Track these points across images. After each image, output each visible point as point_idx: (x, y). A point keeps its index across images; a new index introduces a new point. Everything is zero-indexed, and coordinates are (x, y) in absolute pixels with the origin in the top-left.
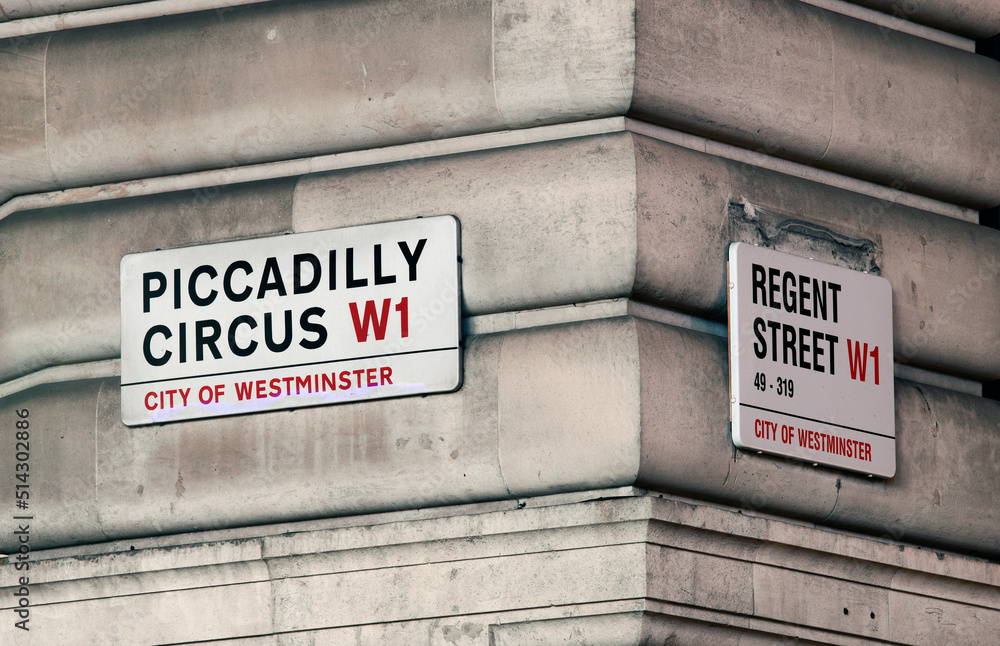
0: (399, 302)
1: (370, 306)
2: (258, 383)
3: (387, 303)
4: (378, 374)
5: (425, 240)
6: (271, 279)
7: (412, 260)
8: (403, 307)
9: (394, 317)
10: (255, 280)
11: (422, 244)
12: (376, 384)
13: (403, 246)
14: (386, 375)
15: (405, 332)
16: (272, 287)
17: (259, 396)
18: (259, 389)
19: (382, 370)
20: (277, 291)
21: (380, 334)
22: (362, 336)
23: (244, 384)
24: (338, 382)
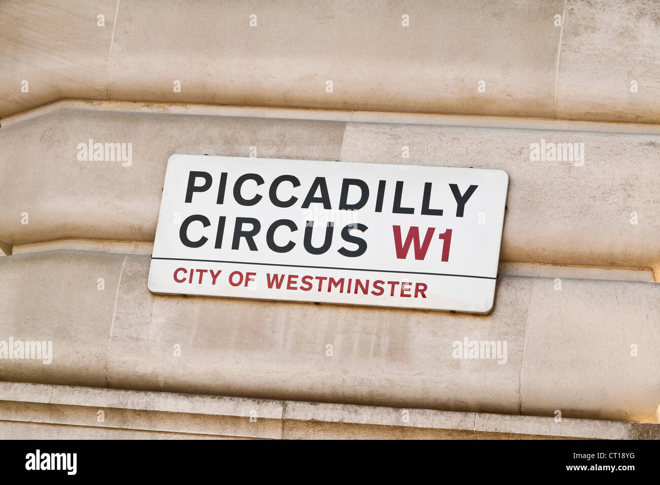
0: (444, 232)
1: (414, 231)
2: (290, 277)
3: (431, 231)
4: (413, 288)
5: (476, 187)
6: (318, 194)
7: (461, 201)
8: (447, 237)
9: (436, 245)
10: (302, 193)
11: (472, 189)
12: (409, 296)
13: (454, 188)
14: (421, 289)
15: (445, 258)
16: (317, 200)
17: (289, 288)
18: (290, 282)
19: (418, 285)
20: (322, 204)
21: (420, 254)
22: (401, 253)
23: (276, 276)
24: (371, 288)
